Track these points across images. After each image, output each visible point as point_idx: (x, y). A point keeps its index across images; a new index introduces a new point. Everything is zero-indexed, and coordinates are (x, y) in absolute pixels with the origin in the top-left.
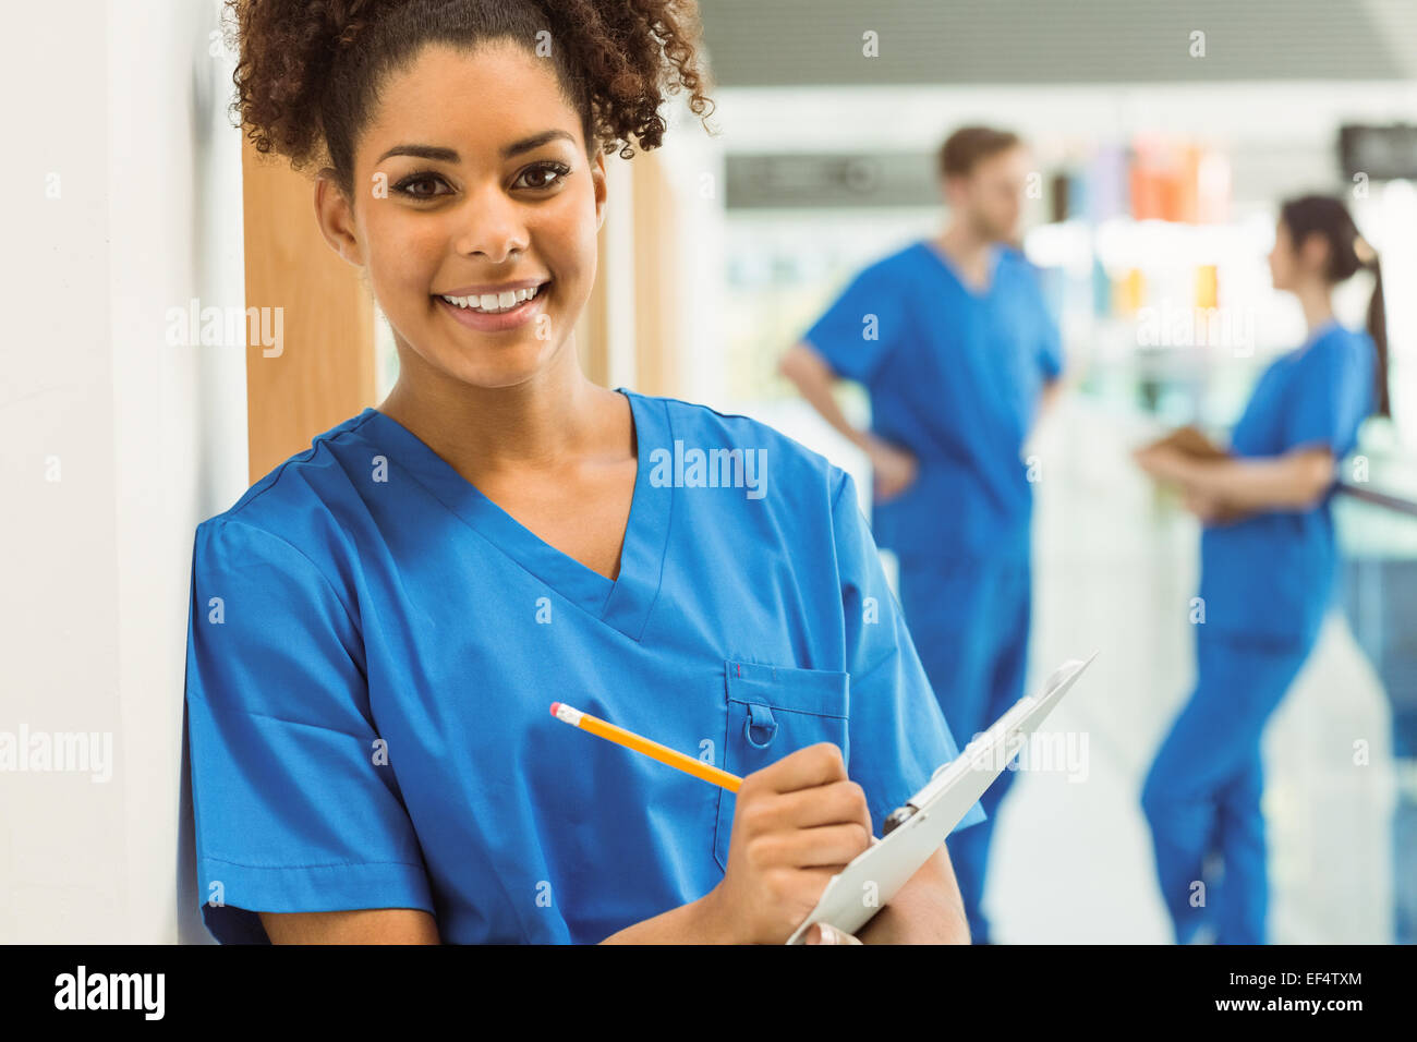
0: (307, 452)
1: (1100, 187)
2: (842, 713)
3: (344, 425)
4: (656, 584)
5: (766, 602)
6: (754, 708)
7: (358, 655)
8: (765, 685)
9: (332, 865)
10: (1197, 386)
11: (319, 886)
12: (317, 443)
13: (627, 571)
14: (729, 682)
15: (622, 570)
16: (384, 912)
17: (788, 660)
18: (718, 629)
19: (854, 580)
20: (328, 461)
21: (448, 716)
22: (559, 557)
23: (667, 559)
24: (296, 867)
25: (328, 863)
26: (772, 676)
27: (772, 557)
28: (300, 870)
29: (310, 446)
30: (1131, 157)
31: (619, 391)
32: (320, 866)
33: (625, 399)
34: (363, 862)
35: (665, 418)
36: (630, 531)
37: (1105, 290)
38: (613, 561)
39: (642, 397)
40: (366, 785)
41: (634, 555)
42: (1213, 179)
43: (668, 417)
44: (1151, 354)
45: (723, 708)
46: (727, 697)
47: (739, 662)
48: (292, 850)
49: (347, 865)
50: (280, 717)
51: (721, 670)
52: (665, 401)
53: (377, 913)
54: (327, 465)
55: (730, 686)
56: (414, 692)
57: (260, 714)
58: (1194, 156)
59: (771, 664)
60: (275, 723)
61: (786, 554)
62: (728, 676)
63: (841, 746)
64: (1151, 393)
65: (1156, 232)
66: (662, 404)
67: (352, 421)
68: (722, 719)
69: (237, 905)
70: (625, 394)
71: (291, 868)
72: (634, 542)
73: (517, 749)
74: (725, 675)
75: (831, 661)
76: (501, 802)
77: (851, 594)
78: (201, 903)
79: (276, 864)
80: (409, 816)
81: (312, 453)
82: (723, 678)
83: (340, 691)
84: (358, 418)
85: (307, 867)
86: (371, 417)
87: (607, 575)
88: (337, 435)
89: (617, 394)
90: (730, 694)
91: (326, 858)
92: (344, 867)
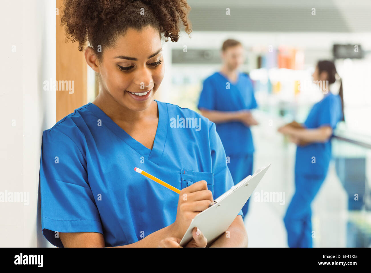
0: (73, 113)
1: (270, 60)
2: (212, 183)
3: (83, 106)
4: (163, 150)
5: (192, 155)
6: (188, 182)
7: (85, 166)
8: (192, 176)
9: (76, 220)
10: (294, 112)
11: (73, 226)
12: (75, 111)
13: (155, 147)
14: (182, 175)
15: (154, 146)
16: (90, 233)
17: (197, 170)
18: (179, 162)
19: (214, 149)
20: (78, 115)
21: (108, 183)
22: (138, 143)
23: (166, 144)
24: (67, 221)
25: (76, 219)
26: (193, 174)
27: (193, 144)
28: (68, 221)
29: (74, 112)
30: (278, 52)
31: (155, 100)
32: (74, 220)
33: (156, 102)
34: (85, 220)
35: (166, 108)
36: (156, 137)
37: (271, 87)
38: (152, 144)
39: (160, 102)
40: (87, 200)
41: (157, 143)
42: (300, 58)
43: (167, 108)
44: (282, 103)
45: (180, 182)
46: (181, 179)
47: (184, 170)
48: (66, 216)
49: (81, 220)
50: (64, 181)
51: (180, 172)
52: (166, 103)
53: (88, 233)
54: (78, 116)
55: (182, 176)
56: (99, 176)
57: (59, 180)
58: (295, 52)
59: (193, 171)
60: (62, 183)
61: (197, 143)
62: (182, 173)
63: (212, 191)
64: (282, 113)
65: (284, 71)
66: (166, 104)
67: (85, 106)
68: (180, 185)
69: (51, 230)
70: (156, 101)
71: (66, 221)
72: (157, 139)
73: (126, 191)
74: (181, 173)
75: (208, 170)
76: (121, 205)
77: (213, 152)
78: (42, 229)
79: (62, 220)
80: (97, 209)
81: (74, 113)
82: (180, 174)
83: (80, 175)
84: (87, 105)
85: (70, 221)
86: (90, 105)
87: (150, 148)
88: (81, 109)
89: (154, 101)
90: (182, 178)
91: (75, 218)
92: (80, 221)
